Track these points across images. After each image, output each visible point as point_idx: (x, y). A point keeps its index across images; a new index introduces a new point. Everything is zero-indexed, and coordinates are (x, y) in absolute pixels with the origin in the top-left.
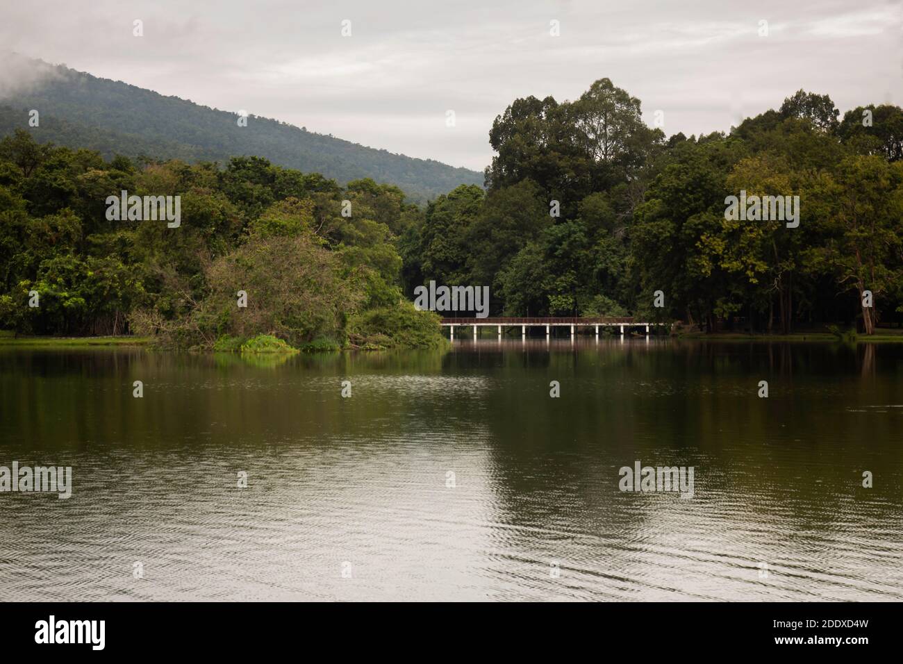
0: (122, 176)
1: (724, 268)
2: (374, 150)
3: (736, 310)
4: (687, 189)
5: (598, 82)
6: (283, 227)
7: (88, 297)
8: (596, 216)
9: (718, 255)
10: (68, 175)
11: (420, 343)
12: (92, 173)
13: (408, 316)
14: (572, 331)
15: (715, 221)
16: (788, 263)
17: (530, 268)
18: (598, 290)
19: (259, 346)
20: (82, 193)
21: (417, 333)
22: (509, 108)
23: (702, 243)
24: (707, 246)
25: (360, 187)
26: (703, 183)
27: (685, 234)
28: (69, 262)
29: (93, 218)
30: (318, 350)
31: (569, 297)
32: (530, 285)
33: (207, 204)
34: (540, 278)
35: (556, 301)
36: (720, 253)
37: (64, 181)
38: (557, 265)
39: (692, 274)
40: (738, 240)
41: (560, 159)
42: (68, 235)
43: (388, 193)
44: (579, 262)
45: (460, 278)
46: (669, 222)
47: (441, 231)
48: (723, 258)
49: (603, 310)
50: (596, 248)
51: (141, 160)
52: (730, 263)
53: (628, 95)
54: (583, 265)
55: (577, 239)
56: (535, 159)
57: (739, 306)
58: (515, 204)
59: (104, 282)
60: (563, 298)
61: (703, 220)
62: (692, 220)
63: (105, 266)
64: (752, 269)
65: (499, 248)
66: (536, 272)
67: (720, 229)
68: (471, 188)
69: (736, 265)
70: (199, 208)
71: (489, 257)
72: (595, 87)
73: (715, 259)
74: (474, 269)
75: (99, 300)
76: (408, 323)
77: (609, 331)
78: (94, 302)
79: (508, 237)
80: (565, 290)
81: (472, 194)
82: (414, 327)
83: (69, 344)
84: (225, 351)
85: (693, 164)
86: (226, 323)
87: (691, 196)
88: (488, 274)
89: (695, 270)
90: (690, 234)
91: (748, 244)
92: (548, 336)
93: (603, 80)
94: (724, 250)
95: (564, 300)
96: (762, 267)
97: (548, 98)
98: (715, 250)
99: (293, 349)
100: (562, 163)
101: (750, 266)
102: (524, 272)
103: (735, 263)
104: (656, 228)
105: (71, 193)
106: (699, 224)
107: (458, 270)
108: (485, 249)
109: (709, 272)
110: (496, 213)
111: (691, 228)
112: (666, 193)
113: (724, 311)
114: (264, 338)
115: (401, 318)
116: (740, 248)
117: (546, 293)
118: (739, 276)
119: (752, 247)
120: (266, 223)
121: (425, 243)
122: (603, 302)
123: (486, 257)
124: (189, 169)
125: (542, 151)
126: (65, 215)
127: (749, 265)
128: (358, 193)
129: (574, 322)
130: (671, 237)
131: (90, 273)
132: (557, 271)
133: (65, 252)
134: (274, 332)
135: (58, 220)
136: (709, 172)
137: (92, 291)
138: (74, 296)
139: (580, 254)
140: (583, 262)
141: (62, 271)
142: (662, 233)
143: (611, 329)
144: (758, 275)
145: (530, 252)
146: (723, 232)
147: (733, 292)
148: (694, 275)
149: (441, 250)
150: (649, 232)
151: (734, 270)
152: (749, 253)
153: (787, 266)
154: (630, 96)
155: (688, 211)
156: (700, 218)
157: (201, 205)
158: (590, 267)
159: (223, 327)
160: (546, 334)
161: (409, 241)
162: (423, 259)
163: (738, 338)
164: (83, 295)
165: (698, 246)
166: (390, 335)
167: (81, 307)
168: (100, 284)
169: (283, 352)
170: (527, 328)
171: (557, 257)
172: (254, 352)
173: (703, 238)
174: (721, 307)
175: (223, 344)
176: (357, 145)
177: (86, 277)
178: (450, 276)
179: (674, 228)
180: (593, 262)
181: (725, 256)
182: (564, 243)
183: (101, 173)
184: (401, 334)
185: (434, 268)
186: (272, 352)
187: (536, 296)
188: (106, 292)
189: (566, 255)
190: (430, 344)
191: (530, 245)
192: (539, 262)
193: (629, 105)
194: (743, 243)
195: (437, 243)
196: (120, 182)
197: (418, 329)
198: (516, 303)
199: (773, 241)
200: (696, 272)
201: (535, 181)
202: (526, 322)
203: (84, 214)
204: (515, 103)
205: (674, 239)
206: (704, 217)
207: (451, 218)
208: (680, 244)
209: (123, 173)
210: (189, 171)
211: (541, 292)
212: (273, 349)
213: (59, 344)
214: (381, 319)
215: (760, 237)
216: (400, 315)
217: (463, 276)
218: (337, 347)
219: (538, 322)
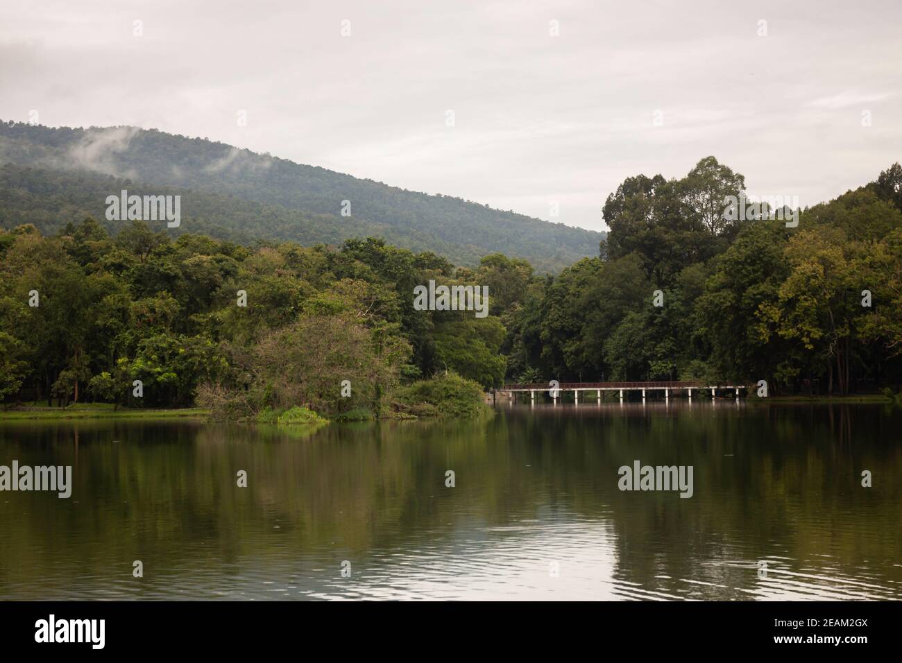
0: (227, 260)
1: (781, 335)
2: (553, 224)
3: (795, 375)
4: (746, 260)
5: (704, 160)
6: (328, 307)
7: (179, 373)
8: (692, 286)
9: (775, 323)
10: (174, 262)
11: (462, 411)
12: (197, 257)
13: (451, 386)
14: (667, 395)
15: (772, 290)
16: (843, 330)
17: (632, 335)
18: (696, 356)
19: (291, 418)
20: (188, 277)
21: (459, 401)
22: (621, 185)
23: (760, 312)
24: (765, 314)
25: (491, 262)
26: (761, 256)
27: (745, 304)
28: (164, 340)
29: (198, 299)
30: (352, 420)
31: (669, 362)
32: (632, 352)
33: (287, 285)
34: (641, 345)
35: (656, 366)
36: (777, 321)
37: (170, 266)
38: (657, 332)
39: (752, 341)
40: (793, 308)
41: (666, 233)
42: (164, 316)
43: (518, 267)
44: (677, 329)
45: (575, 345)
46: (730, 292)
47: (558, 302)
48: (780, 326)
49: (697, 373)
50: (693, 315)
51: (260, 244)
52: (786, 330)
53: (731, 171)
54: (681, 332)
55: (675, 308)
56: (643, 233)
57: (798, 371)
58: (622, 275)
59: (193, 358)
60: (663, 363)
61: (760, 290)
62: (751, 290)
63: (195, 344)
64: (808, 336)
65: (608, 317)
66: (637, 339)
67: (777, 299)
68: (593, 260)
69: (791, 332)
70: (279, 289)
71: (598, 326)
72: (701, 165)
73: (773, 326)
74: (585, 337)
75: (190, 375)
76: (452, 392)
77: (703, 394)
78: (185, 376)
79: (616, 306)
80: (665, 356)
81: (593, 266)
82: (457, 396)
83: (161, 416)
84: (265, 422)
85: (753, 238)
86: (268, 397)
87: (750, 268)
88: (598, 342)
89: (755, 337)
90: (749, 304)
91: (804, 312)
92: (644, 400)
93: (708, 158)
94: (781, 318)
95: (664, 365)
96: (817, 334)
97: (657, 176)
98: (772, 318)
99: (324, 420)
100: (667, 237)
101: (806, 333)
102: (626, 339)
103: (791, 330)
104: (718, 298)
105: (176, 277)
106: (758, 294)
107: (575, 338)
108: (595, 318)
109: (767, 339)
110: (605, 285)
111: (750, 298)
112: (727, 266)
113: (784, 375)
114: (296, 410)
115: (445, 389)
116: (796, 316)
117: (646, 358)
118: (796, 342)
119: (808, 315)
120: (314, 303)
121: (544, 313)
122: (699, 367)
123: (596, 325)
124: (296, 252)
125: (651, 225)
126: (163, 298)
127: (804, 332)
128: (490, 267)
129: (668, 386)
130: (732, 306)
131: (181, 350)
132: (657, 338)
133: (161, 331)
134: (307, 404)
135: (157, 302)
136: (767, 245)
137: (183, 367)
138: (167, 371)
139: (678, 321)
140: (681, 329)
141: (157, 349)
142: (722, 303)
143: (706, 392)
144: (812, 341)
145: (632, 321)
146: (780, 301)
147: (792, 357)
148: (754, 342)
149: (558, 320)
150: (711, 303)
151: (791, 337)
152: (804, 320)
153: (843, 332)
154: (734, 173)
155: (747, 282)
156: (758, 288)
157: (281, 286)
158: (687, 333)
159: (266, 400)
160: (642, 397)
161: (531, 311)
162: (542, 328)
163: (798, 401)
164: (175, 370)
165: (756, 315)
166: (435, 404)
167: (174, 381)
168: (190, 360)
169: (312, 423)
170: (624, 392)
171: (656, 325)
172: (286, 424)
173: (761, 307)
174: (781, 372)
175: (263, 415)
176: (536, 220)
177: (178, 354)
178: (566, 344)
179: (735, 298)
180: (690, 329)
181: (782, 324)
182: (662, 311)
183: (204, 258)
184: (445, 403)
185: (552, 337)
186: (302, 423)
187: (637, 362)
188: (195, 368)
189: (665, 323)
190: (471, 412)
191: (632, 314)
192: (639, 329)
193: (733, 181)
194: (798, 311)
195: (553, 313)
196: (223, 266)
197: (461, 398)
198: (620, 368)
199: (829, 309)
200: (755, 339)
201: (642, 254)
202: (623, 387)
203: (189, 295)
204: (625, 181)
205: (735, 308)
206: (762, 287)
207: (567, 290)
208: (740, 313)
209: (227, 257)
210: (295, 254)
211: (642, 358)
212: (303, 420)
213: (153, 416)
214: (428, 389)
215: (814, 306)
216: (445, 385)
217: (578, 343)
218: (370, 415)
219: (634, 387)
